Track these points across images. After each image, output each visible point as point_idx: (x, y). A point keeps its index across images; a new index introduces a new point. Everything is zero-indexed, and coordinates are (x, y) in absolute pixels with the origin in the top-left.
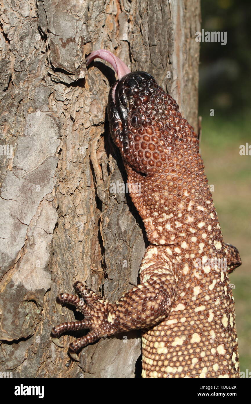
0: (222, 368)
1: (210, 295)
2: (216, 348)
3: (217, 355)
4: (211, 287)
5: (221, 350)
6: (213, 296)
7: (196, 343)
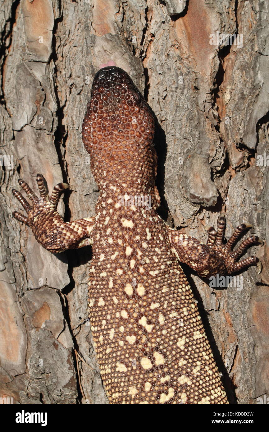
0: (128, 330)
1: (111, 264)
2: (119, 312)
3: (121, 318)
4: (113, 257)
5: (124, 314)
6: (114, 265)
7: (101, 306)
